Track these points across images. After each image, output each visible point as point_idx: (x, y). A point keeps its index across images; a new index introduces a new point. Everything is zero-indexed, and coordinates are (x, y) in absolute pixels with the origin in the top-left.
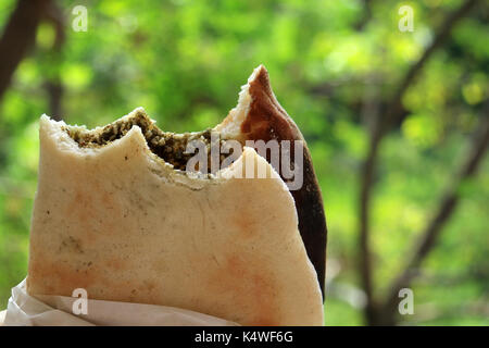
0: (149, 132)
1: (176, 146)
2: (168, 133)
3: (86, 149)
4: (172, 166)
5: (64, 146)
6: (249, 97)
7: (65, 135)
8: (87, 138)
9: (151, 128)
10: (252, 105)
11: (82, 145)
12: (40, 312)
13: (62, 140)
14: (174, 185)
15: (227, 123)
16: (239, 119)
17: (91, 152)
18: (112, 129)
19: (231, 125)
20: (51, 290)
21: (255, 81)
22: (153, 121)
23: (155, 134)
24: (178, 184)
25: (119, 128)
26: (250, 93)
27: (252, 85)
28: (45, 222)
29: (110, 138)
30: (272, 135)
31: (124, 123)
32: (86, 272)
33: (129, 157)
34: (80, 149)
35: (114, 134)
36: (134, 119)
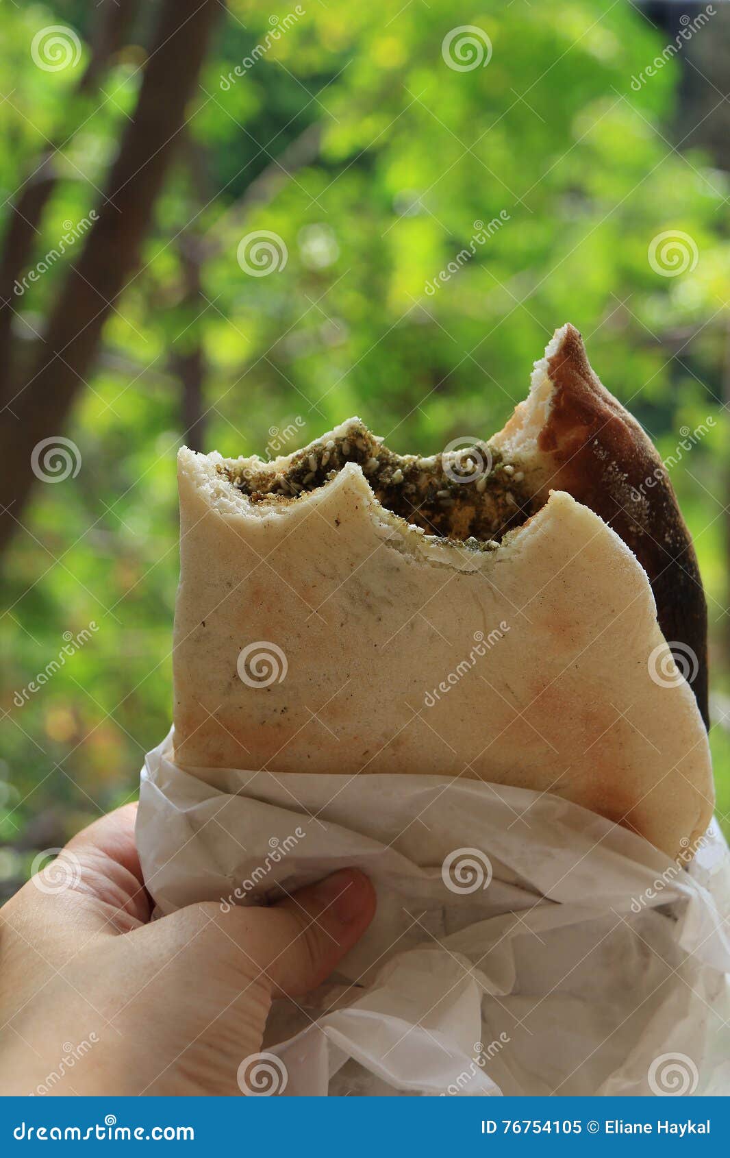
0: (374, 462)
1: (423, 481)
2: (407, 457)
3: (265, 509)
4: (421, 530)
5: (222, 506)
6: (549, 384)
7: (224, 484)
8: (263, 479)
9: (376, 452)
10: (556, 400)
11: (256, 500)
12: (202, 799)
13: (219, 493)
14: (427, 566)
15: (511, 431)
16: (533, 422)
17: (273, 513)
18: (306, 463)
19: (520, 434)
20: (217, 760)
21: (559, 355)
22: (378, 439)
23: (384, 462)
24: (434, 565)
25: (319, 460)
26: (552, 378)
27: (554, 363)
28: (198, 641)
29: (303, 479)
30: (598, 451)
31: (327, 449)
32: (279, 725)
33: (342, 520)
34: (252, 508)
35: (311, 471)
36: (344, 439)
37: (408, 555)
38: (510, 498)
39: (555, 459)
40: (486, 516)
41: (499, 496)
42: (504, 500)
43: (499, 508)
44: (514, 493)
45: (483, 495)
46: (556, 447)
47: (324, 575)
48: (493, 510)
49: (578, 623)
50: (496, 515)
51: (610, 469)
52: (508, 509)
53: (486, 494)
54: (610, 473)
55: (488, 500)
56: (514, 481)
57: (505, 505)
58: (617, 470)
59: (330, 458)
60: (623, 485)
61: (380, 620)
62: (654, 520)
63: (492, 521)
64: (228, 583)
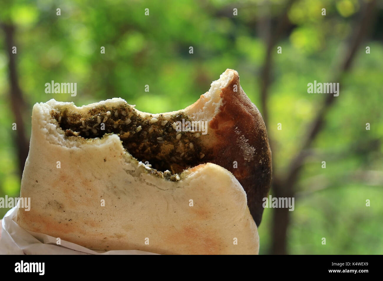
1: (151, 130)
3: (71, 142)
10: (222, 108)
14: (144, 184)
20: (37, 231)
23: (134, 120)
24: (148, 184)
29: (93, 126)
30: (237, 131)
31: (107, 115)
32: (67, 225)
33: (107, 159)
34: (66, 141)
35: (97, 123)
36: (116, 109)
37: (136, 178)
38: (191, 145)
39: (216, 133)
40: (179, 151)
41: (186, 143)
42: (189, 145)
43: (185, 148)
44: (194, 143)
45: (179, 141)
46: (218, 129)
47: (96, 178)
48: (182, 148)
49: (210, 212)
50: (183, 150)
51: (241, 138)
52: (189, 149)
53: (180, 141)
54: (241, 139)
55: (181, 144)
56: (195, 137)
57: (188, 147)
58: (244, 138)
59: (108, 120)
60: (245, 144)
61: (119, 198)
62: (256, 156)
63: (181, 153)
64: (50, 170)
